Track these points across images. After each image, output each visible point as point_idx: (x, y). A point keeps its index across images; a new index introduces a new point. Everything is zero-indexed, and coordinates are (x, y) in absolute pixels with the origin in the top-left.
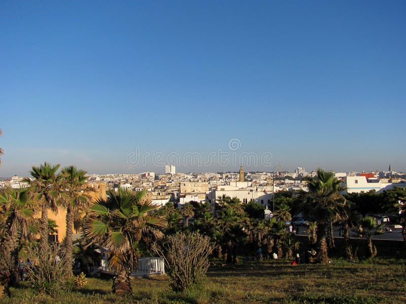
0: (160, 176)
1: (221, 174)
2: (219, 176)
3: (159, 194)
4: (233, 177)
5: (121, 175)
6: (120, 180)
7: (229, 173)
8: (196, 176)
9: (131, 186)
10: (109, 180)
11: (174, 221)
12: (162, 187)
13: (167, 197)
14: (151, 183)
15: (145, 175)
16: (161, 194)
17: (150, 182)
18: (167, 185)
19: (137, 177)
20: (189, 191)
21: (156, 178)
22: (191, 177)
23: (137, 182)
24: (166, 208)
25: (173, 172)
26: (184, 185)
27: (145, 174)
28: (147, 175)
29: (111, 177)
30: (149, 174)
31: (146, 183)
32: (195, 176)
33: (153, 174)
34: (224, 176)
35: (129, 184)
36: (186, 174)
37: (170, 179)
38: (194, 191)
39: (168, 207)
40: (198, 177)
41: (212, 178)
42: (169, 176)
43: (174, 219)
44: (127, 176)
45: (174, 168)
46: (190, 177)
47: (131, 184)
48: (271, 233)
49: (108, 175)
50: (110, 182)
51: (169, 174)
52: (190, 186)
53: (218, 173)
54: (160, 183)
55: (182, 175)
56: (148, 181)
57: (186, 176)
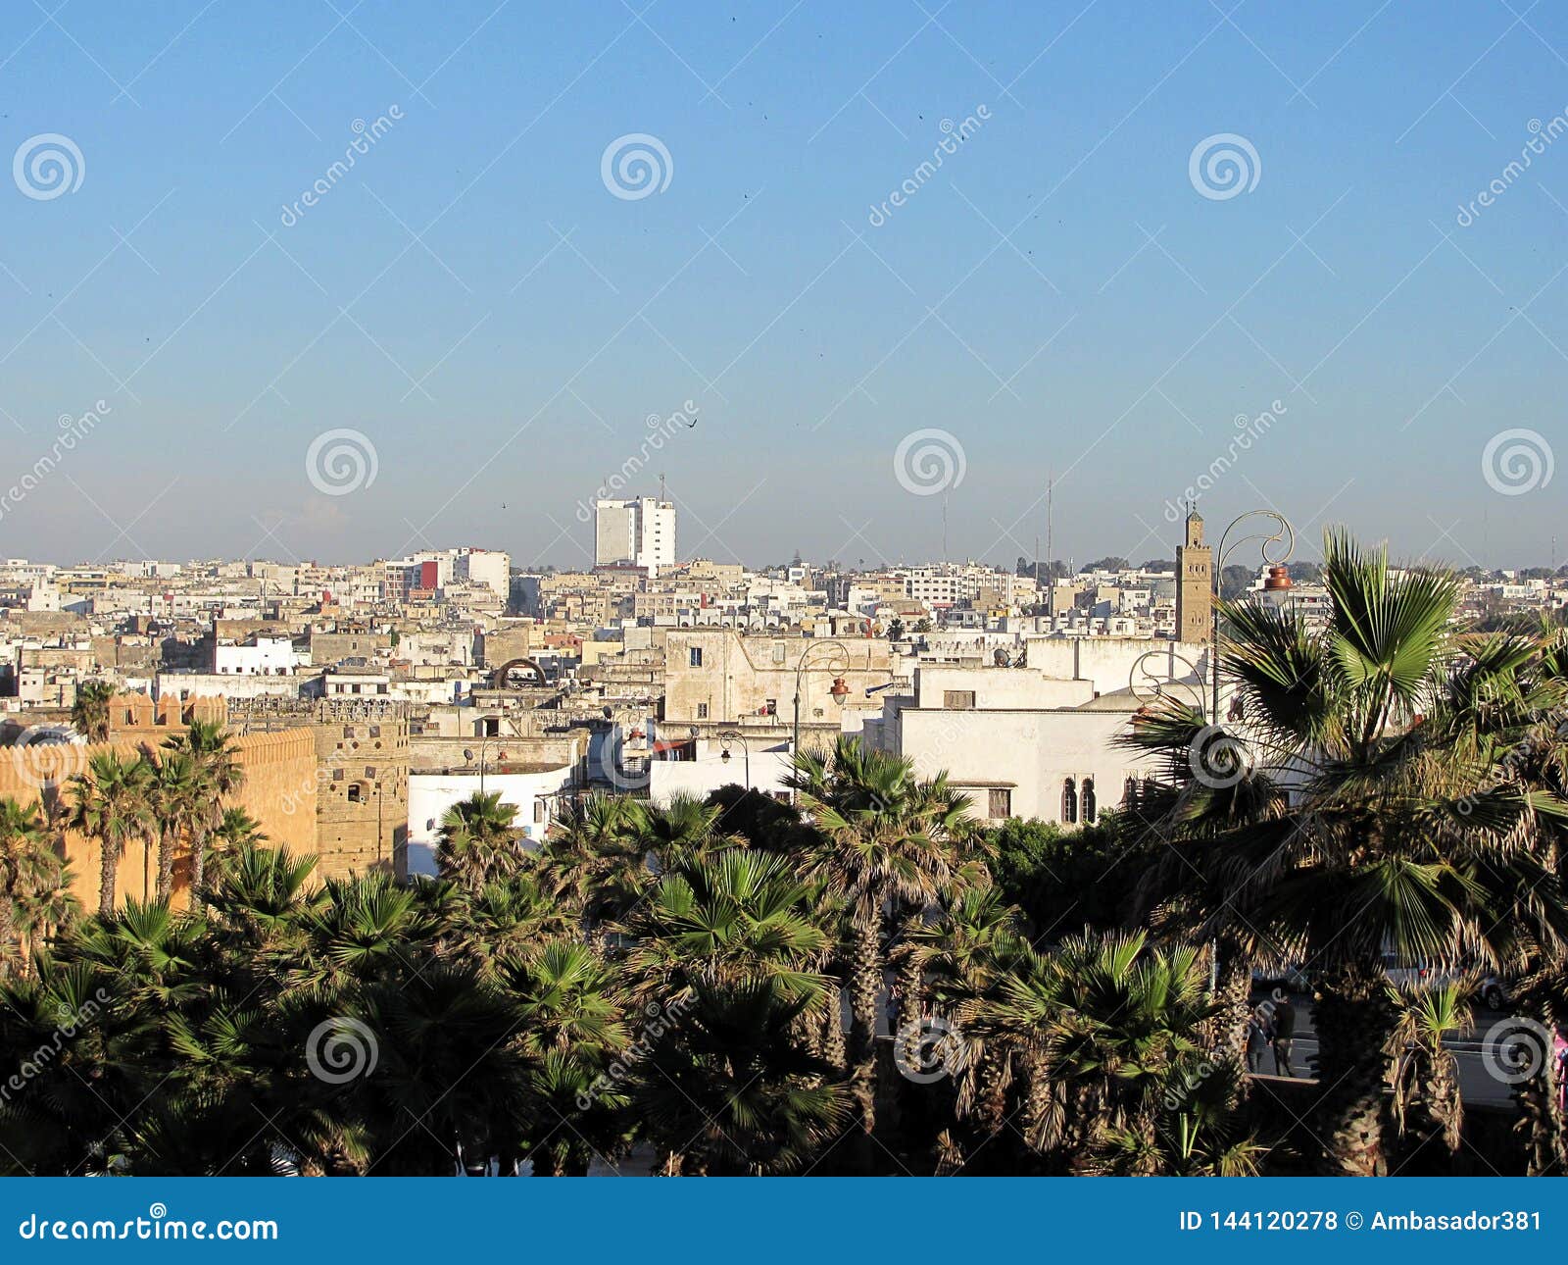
0: (551, 587)
1: (1046, 574)
2: (1027, 590)
3: (493, 726)
4: (1132, 599)
5: (236, 569)
6: (217, 610)
7: (1110, 565)
8: (832, 590)
9: (306, 659)
10: (134, 602)
11: (366, 942)
12: (547, 673)
13: (551, 752)
14: (464, 642)
15: (426, 574)
16: (504, 728)
17: (463, 626)
18: (591, 653)
19: (356, 594)
20: (733, 706)
21: (522, 599)
22: (800, 594)
23: (351, 626)
24: (460, 840)
25: (658, 552)
26: (697, 656)
27: (431, 568)
28: (444, 572)
29: (153, 585)
30: (462, 566)
31: (428, 640)
32: (829, 587)
33: (492, 570)
34: (1065, 592)
35: (287, 645)
36: (764, 573)
37: (626, 605)
38: (771, 711)
39: (477, 829)
40: (856, 596)
41: (966, 604)
42: (623, 586)
43: (362, 930)
44: (283, 578)
45: (661, 523)
46: (786, 595)
47: (302, 641)
48: (1072, 1058)
49: (132, 570)
50: (131, 625)
51: (628, 567)
52: (737, 663)
53: (1025, 571)
54: (536, 641)
55: (730, 576)
56: (452, 621)
57: (758, 588)
